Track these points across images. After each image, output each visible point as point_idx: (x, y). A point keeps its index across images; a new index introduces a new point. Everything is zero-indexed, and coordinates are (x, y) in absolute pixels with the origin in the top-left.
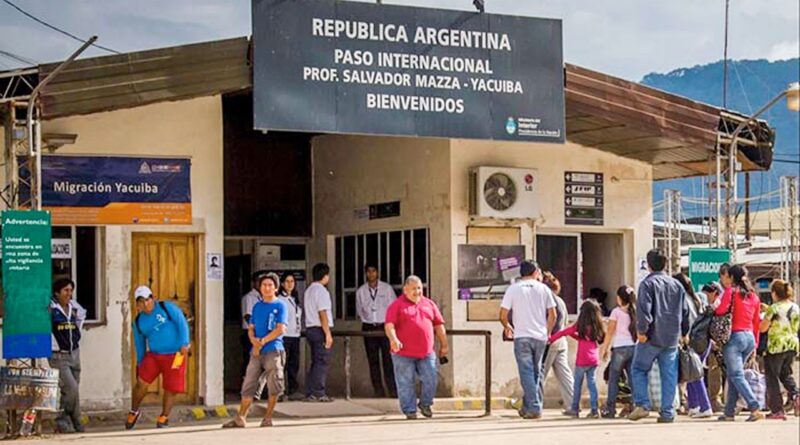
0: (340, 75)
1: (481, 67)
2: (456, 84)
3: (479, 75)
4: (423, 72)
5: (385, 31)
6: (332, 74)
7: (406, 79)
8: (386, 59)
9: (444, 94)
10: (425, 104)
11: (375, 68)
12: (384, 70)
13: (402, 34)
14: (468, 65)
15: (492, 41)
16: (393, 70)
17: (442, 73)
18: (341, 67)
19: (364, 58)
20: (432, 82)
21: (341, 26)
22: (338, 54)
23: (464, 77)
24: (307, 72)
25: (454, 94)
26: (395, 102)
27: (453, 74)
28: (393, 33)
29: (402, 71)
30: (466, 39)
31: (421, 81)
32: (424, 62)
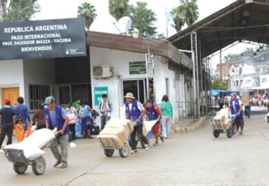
0: (13, 43)
1: (57, 35)
2: (49, 41)
3: (57, 38)
4: (38, 39)
5: (26, 29)
6: (11, 43)
7: (33, 42)
8: (27, 37)
9: (45, 45)
10: (39, 49)
11: (24, 40)
12: (26, 40)
13: (32, 29)
14: (53, 35)
15: (60, 27)
16: (29, 40)
17: (45, 39)
18: (13, 41)
19: (20, 37)
20: (41, 42)
21: (13, 29)
22: (12, 37)
23: (52, 39)
24: (3, 43)
25: (49, 45)
26: (30, 49)
27: (48, 39)
28: (29, 29)
29: (32, 40)
30: (52, 28)
31: (38, 42)
32: (39, 36)
